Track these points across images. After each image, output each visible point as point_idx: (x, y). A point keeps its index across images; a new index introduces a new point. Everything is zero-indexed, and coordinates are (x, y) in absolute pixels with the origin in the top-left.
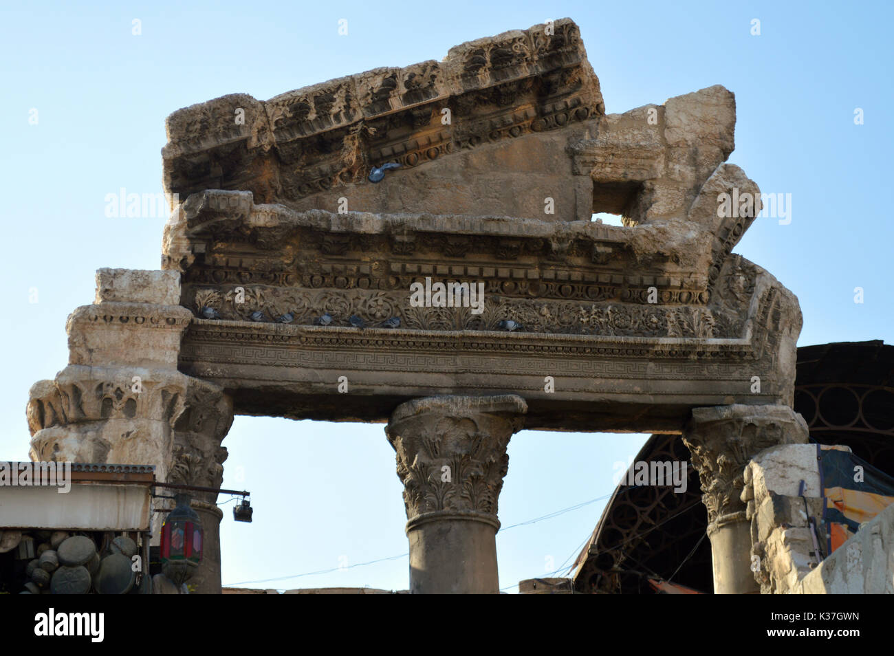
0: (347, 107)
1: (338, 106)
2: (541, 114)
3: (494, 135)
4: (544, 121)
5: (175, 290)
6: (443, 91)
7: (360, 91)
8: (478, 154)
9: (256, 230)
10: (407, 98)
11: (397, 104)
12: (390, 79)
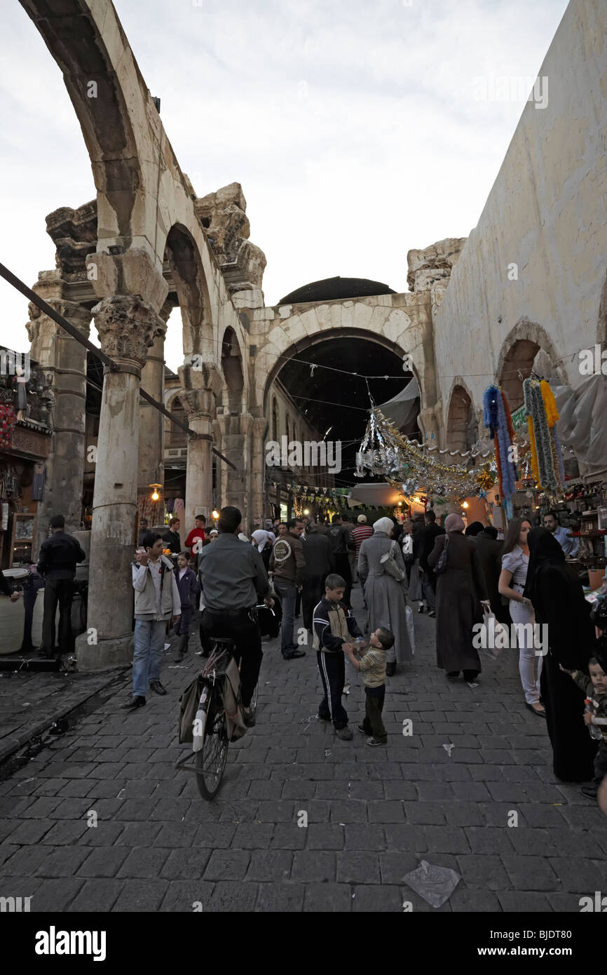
5: (59, 274)
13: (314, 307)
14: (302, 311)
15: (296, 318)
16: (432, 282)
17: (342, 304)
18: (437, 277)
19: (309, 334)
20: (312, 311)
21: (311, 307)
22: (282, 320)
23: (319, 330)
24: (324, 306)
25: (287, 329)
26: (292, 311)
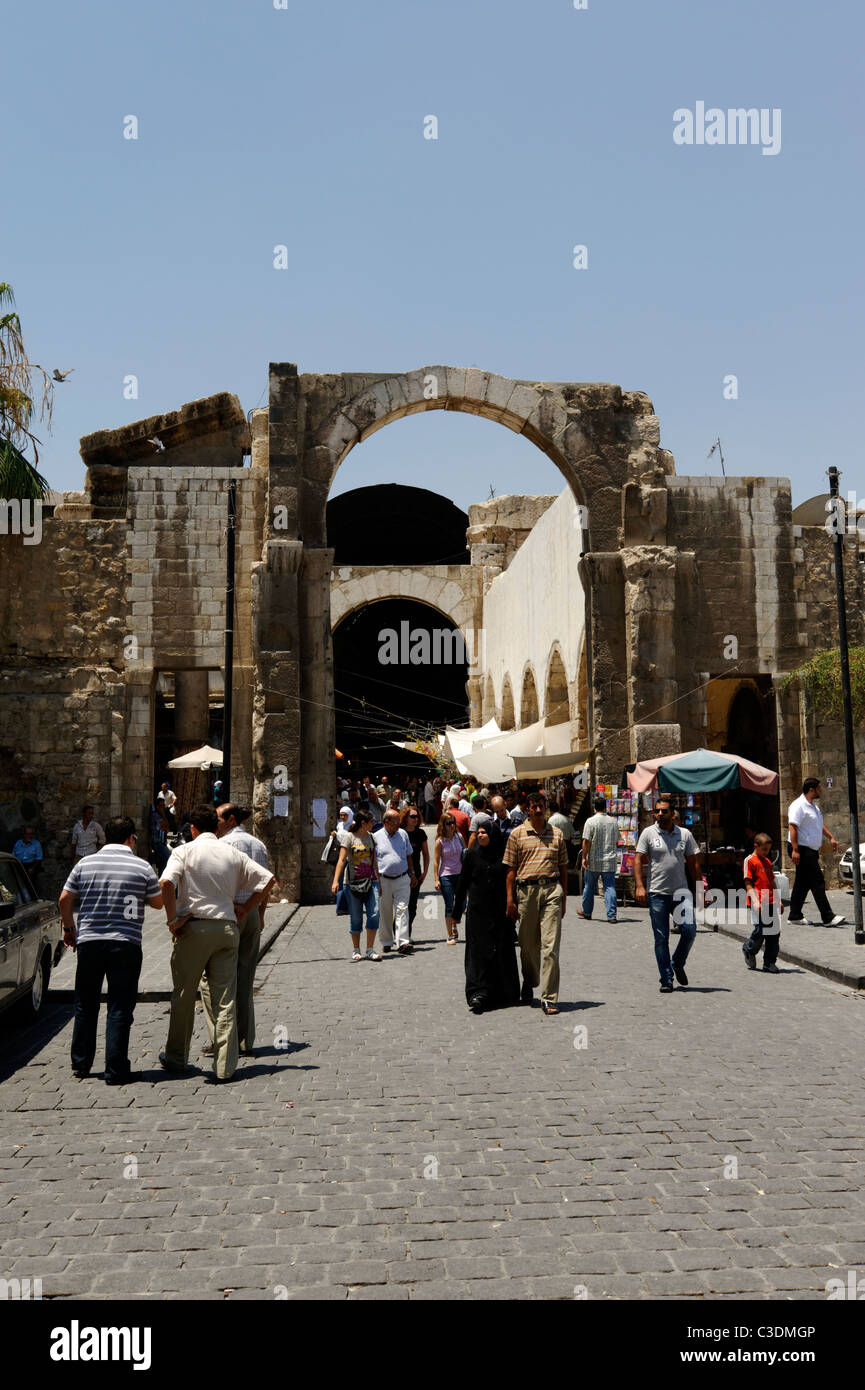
0: (145, 430)
1: (142, 429)
2: (221, 424)
3: (205, 433)
4: (223, 426)
5: (88, 498)
6: (180, 422)
7: (149, 424)
8: (198, 441)
9: (115, 477)
10: (167, 425)
11: (163, 428)
12: (160, 419)
13: (374, 571)
14: (362, 575)
15: (355, 582)
16: (487, 557)
17: (400, 571)
18: (491, 552)
19: (369, 599)
20: (372, 576)
21: (371, 570)
22: (342, 582)
23: (378, 597)
24: (383, 571)
25: (346, 592)
26: (352, 574)
